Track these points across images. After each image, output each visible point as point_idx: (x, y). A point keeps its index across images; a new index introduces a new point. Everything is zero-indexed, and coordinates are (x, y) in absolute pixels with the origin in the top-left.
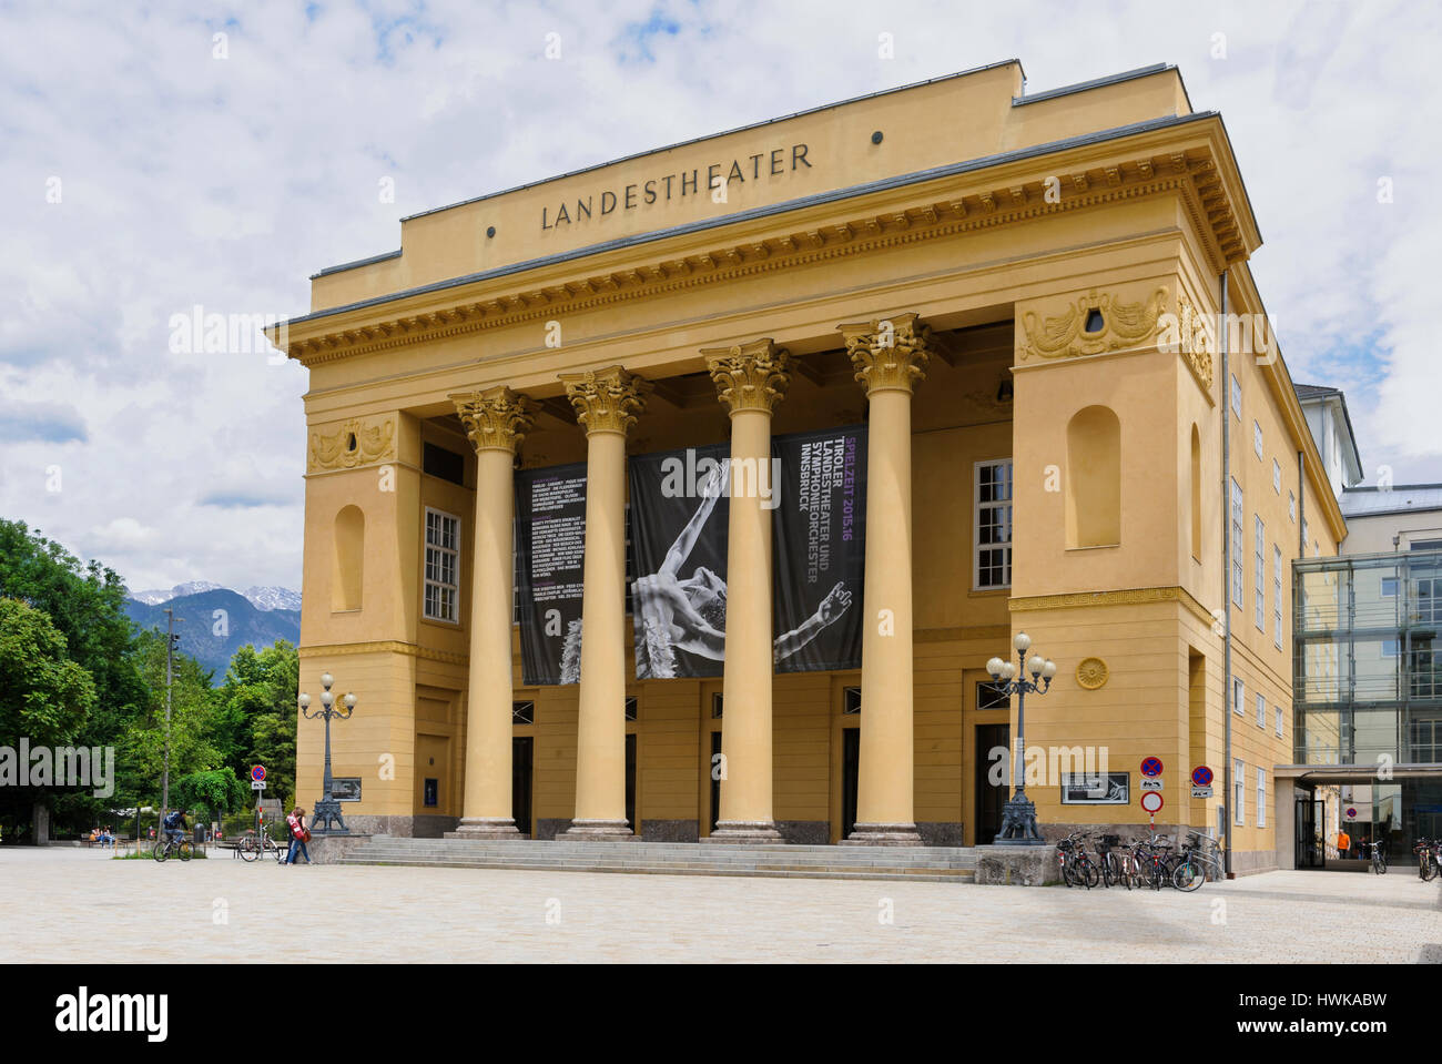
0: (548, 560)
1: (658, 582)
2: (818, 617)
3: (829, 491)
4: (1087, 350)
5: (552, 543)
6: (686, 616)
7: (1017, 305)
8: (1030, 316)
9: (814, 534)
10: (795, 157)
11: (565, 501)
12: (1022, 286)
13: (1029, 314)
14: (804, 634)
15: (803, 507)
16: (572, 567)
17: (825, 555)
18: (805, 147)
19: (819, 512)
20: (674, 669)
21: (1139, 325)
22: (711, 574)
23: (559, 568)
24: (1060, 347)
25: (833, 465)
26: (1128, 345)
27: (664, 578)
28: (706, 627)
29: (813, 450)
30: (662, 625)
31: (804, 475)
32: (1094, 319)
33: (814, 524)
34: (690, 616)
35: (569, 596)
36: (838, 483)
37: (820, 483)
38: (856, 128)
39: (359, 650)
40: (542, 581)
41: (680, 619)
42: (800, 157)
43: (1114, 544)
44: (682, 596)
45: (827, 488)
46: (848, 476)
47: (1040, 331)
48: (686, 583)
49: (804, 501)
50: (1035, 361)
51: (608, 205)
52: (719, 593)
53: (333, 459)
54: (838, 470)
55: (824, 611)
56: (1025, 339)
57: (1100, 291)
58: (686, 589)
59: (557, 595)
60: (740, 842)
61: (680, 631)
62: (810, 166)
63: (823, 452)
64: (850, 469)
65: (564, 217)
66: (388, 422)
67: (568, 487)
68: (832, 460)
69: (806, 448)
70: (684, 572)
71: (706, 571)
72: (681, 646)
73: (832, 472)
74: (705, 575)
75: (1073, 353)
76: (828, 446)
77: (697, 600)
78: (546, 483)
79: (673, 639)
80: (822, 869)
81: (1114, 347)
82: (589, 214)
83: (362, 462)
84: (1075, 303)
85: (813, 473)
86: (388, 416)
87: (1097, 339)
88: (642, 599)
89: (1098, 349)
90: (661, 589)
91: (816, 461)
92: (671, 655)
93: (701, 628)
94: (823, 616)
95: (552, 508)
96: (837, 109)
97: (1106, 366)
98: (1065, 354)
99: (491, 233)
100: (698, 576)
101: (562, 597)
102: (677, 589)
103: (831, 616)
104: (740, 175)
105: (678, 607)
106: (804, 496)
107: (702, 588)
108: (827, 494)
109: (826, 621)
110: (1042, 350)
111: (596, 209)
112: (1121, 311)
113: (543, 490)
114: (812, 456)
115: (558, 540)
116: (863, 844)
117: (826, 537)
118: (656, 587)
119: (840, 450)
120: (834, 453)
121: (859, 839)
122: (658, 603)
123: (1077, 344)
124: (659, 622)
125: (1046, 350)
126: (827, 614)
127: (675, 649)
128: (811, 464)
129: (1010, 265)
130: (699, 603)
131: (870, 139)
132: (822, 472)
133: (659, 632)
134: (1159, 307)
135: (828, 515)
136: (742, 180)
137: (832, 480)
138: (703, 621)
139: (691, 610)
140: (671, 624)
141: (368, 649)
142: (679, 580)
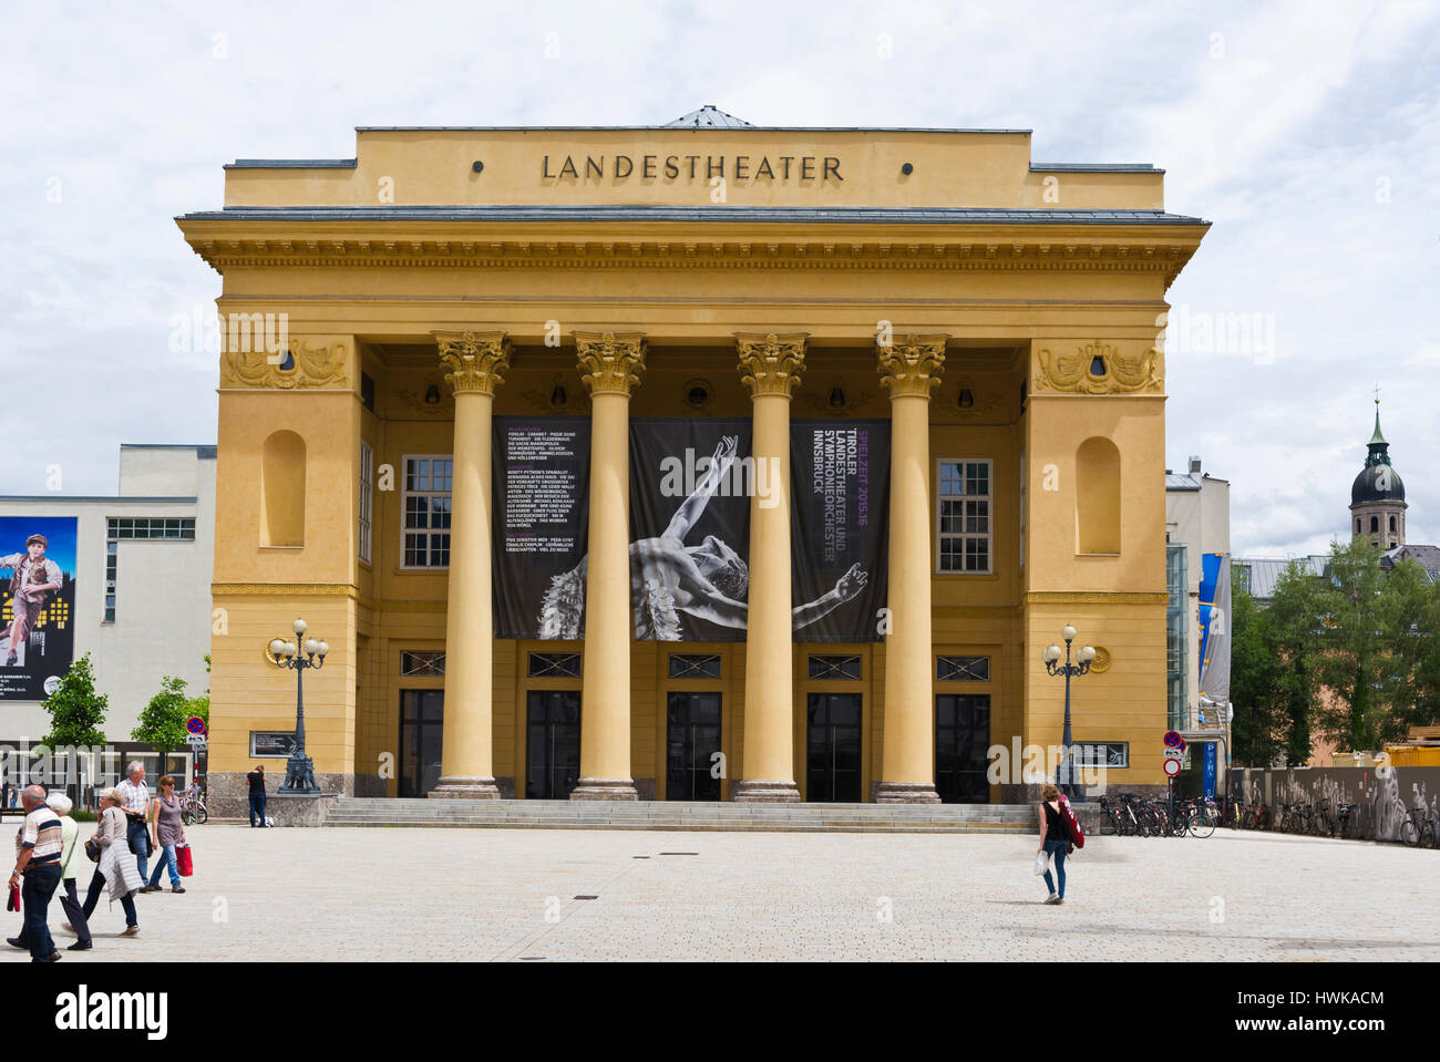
0: (528, 511)
1: (660, 546)
2: (835, 593)
3: (844, 477)
4: (1093, 390)
5: (533, 495)
6: (695, 583)
7: (1033, 342)
8: (1046, 354)
9: (830, 516)
10: (826, 168)
11: (549, 453)
12: (1038, 326)
13: (1045, 351)
14: (821, 608)
15: (818, 489)
16: (557, 520)
17: (842, 535)
18: (837, 160)
19: (835, 496)
20: (679, 633)
21: (1136, 377)
22: (721, 544)
23: (541, 521)
24: (1072, 383)
25: (847, 454)
26: (1126, 391)
27: (669, 542)
28: (716, 594)
29: (825, 437)
30: (665, 589)
31: (818, 460)
32: (1099, 365)
33: (829, 506)
34: (699, 582)
35: (552, 550)
36: (853, 471)
37: (834, 469)
38: (889, 157)
39: (303, 591)
40: (518, 532)
41: (687, 583)
42: (831, 169)
43: (1114, 552)
44: (691, 563)
45: (842, 474)
46: (862, 466)
47: (1054, 365)
48: (694, 549)
49: (819, 484)
50: (1049, 392)
51: (622, 168)
52: (730, 562)
53: (261, 377)
54: (852, 459)
55: (841, 588)
56: (1041, 372)
57: (1103, 342)
58: (693, 555)
59: (538, 548)
60: (779, 801)
61: (688, 596)
62: (841, 179)
63: (835, 440)
64: (863, 459)
65: (569, 169)
66: (340, 346)
67: (552, 439)
68: (846, 449)
69: (818, 435)
70: (690, 539)
71: (716, 540)
72: (688, 610)
73: (846, 459)
74: (715, 544)
75: (1081, 390)
76: (841, 435)
77: (707, 567)
78: (526, 433)
79: (678, 602)
80: (889, 824)
81: (1116, 391)
82: (600, 173)
83: (304, 385)
84: (1083, 348)
85: (826, 459)
86: (340, 339)
87: (1102, 381)
88: (643, 561)
89: (1104, 390)
90: (664, 553)
91: (830, 448)
92: (675, 617)
93: (710, 595)
94: (841, 592)
95: (533, 458)
96: (868, 134)
97: (1108, 406)
98: (1075, 390)
99: (478, 167)
100: (707, 544)
101: (544, 550)
102: (685, 555)
103: (849, 593)
104: (770, 172)
105: (685, 573)
106: (819, 479)
107: (712, 556)
108: (841, 480)
109: (844, 597)
110: (1057, 384)
111: (608, 170)
112: (1121, 362)
113: (522, 439)
114: (825, 443)
115: (540, 491)
116: (902, 802)
117: (841, 520)
118: (658, 550)
119: (852, 441)
120: (847, 442)
121: (896, 797)
122: (661, 567)
123: (1085, 383)
124: (662, 585)
125: (1058, 384)
126: (845, 592)
127: (681, 614)
128: (824, 450)
129: (1030, 305)
130: (709, 570)
131: (901, 168)
132: (836, 460)
133: (663, 595)
134: (1151, 364)
135: (844, 499)
136: (772, 177)
137: (846, 468)
138: (714, 588)
139: (700, 576)
140: (677, 588)
141: (314, 591)
142: (686, 546)
